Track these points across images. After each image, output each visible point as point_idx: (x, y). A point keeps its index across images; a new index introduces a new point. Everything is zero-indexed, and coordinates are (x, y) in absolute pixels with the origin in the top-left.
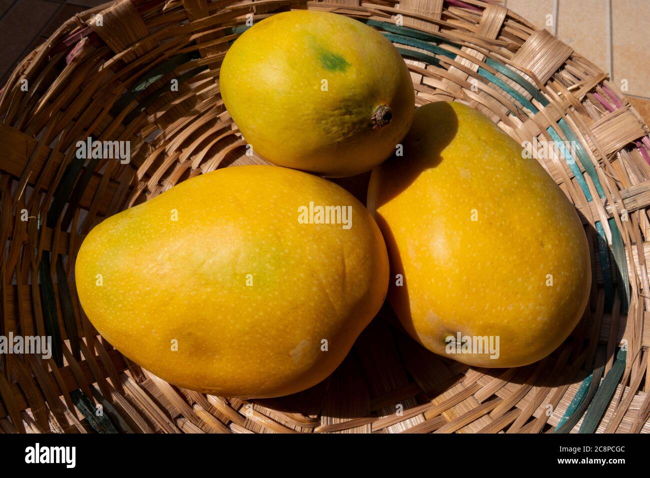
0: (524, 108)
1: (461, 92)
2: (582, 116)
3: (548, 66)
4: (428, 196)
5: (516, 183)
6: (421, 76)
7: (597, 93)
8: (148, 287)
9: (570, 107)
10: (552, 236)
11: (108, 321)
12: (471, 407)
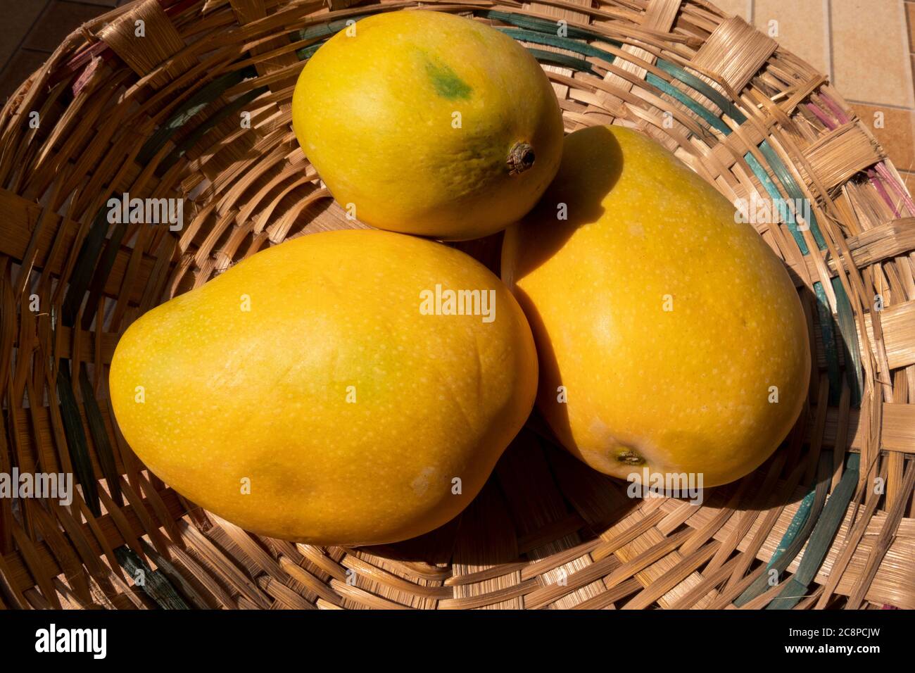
0: (712, 127)
1: (623, 108)
2: (792, 136)
3: (744, 66)
4: (586, 262)
5: (705, 239)
6: (567, 88)
7: (812, 103)
8: (215, 405)
9: (776, 124)
10: (756, 310)
11: (161, 452)
12: (654, 541)
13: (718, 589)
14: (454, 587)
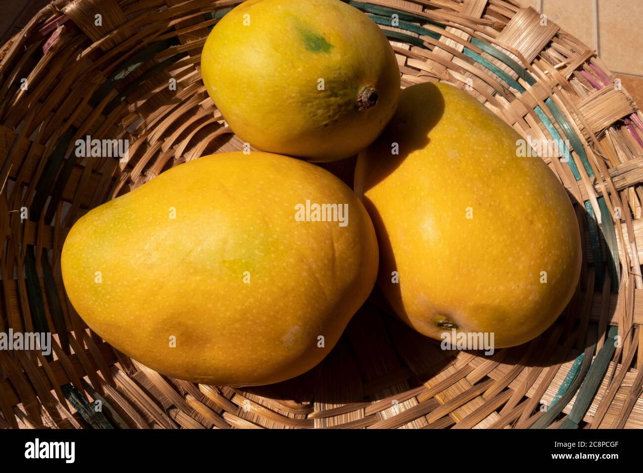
0: (511, 87)
1: (446, 73)
2: (569, 94)
3: (534, 43)
4: (416, 178)
5: (504, 162)
6: (405, 57)
7: (584, 70)
8: (136, 277)
9: (558, 85)
10: (542, 215)
11: (96, 313)
12: (464, 389)
13: (511, 425)
14: (315, 420)
